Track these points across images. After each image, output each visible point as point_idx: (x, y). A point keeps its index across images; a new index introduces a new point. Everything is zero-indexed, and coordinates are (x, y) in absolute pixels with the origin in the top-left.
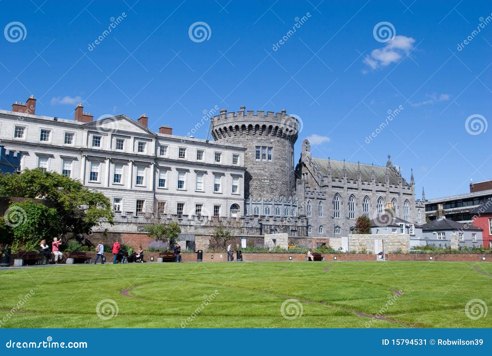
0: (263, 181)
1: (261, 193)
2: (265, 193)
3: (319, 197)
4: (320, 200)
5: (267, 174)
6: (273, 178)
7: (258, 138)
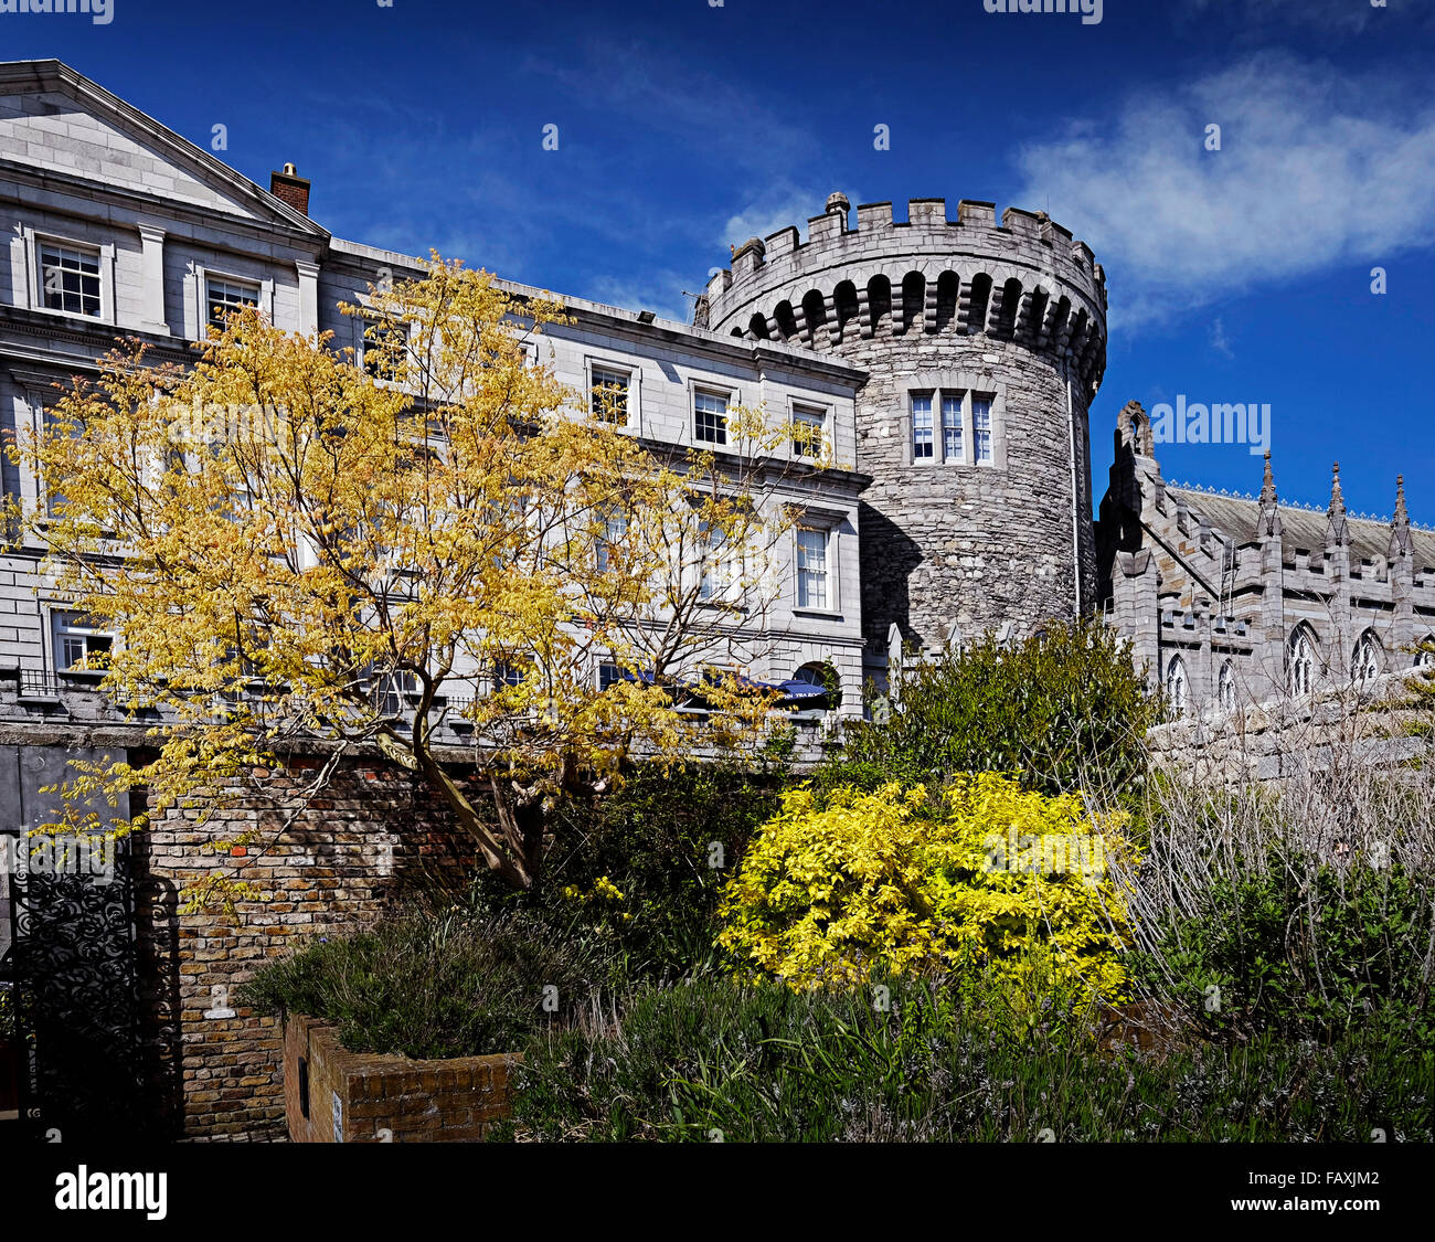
0: (952, 560)
1: (943, 619)
2: (964, 617)
3: (1222, 640)
4: (1224, 657)
5: (974, 528)
6: (1000, 548)
7: (922, 350)
